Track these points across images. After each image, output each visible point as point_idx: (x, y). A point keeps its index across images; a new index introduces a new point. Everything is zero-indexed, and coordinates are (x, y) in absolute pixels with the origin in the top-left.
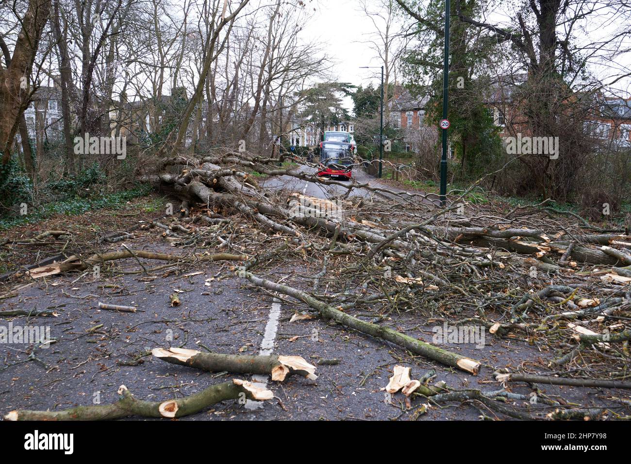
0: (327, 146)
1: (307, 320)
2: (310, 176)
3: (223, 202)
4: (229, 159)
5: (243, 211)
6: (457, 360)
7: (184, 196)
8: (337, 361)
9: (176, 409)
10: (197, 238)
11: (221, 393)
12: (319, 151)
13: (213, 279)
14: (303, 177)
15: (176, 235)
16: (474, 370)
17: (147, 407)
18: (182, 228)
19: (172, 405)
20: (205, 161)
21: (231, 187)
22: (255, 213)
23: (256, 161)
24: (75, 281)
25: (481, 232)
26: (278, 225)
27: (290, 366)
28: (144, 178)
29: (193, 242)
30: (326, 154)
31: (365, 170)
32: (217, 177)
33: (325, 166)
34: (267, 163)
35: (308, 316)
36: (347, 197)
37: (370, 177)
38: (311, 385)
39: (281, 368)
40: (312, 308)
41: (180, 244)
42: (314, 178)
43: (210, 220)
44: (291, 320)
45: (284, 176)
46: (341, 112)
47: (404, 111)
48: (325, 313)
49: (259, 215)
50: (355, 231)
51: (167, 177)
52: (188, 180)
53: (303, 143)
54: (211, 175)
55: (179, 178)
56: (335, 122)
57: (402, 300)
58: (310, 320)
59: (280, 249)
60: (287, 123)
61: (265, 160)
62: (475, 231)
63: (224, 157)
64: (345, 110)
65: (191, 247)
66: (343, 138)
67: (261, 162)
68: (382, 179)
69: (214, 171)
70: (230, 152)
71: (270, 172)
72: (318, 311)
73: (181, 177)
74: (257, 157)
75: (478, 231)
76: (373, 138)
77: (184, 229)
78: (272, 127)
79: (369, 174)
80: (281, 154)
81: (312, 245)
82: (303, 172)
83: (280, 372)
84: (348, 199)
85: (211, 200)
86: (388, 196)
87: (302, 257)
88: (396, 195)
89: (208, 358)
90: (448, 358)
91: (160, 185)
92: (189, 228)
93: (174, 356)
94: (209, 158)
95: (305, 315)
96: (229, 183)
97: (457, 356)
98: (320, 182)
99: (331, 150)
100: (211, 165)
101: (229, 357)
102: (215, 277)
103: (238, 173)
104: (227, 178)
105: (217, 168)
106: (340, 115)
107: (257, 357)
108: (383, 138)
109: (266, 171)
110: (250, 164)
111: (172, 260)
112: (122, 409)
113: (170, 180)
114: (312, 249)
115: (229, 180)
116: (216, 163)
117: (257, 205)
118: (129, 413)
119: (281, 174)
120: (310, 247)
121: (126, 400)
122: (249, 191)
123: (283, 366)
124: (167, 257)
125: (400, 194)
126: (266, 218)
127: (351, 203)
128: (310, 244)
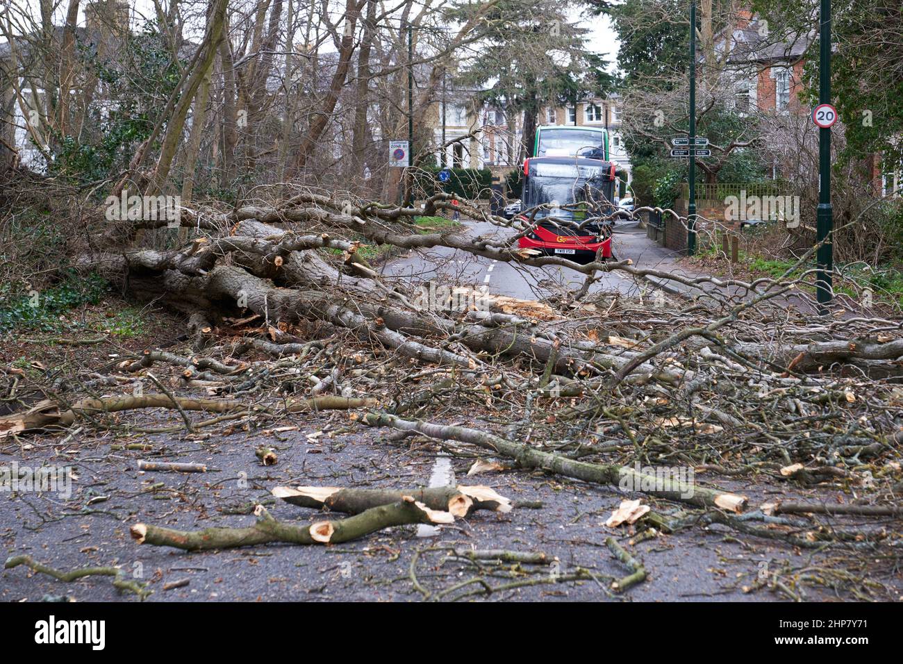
0: (542, 169)
1: (495, 473)
2: (496, 246)
3: (301, 307)
4: (300, 210)
5: (351, 324)
6: (715, 496)
7: (190, 302)
8: (542, 503)
9: (331, 532)
10: (261, 378)
11: (386, 515)
12: (521, 184)
13: (320, 433)
14: (479, 249)
15: (209, 375)
16: (737, 508)
17: (293, 529)
18: (217, 363)
19: (325, 528)
20: (243, 217)
21: (311, 276)
22: (379, 328)
23: (369, 214)
24: (65, 440)
25: (844, 349)
26: (430, 349)
27: (474, 496)
28: (83, 260)
29: (253, 385)
30: (541, 190)
31: (654, 234)
32: (285, 253)
33: (532, 221)
34: (394, 218)
35: (497, 465)
36: (582, 295)
37: (664, 255)
38: (503, 521)
39: (461, 500)
40: (503, 454)
41: (227, 391)
42: (506, 250)
43: (275, 347)
44: (470, 473)
45: (437, 247)
46: (583, 63)
47: (765, 64)
48: (525, 459)
49: (388, 331)
50: (591, 355)
51: (151, 256)
52: (209, 261)
53: (475, 161)
54: (266, 248)
55: (185, 257)
56: (569, 95)
57: (656, 444)
58: (500, 472)
59: (441, 386)
60: (428, 102)
61: (390, 211)
62: (834, 348)
63: (291, 205)
64: (595, 60)
65: (251, 395)
66: (591, 145)
67: (381, 216)
68: (695, 258)
69: (274, 240)
70: (305, 195)
71: (403, 239)
72: (514, 457)
73: (190, 255)
74: (371, 206)
75: (840, 348)
76: (670, 144)
77: (223, 366)
78: (384, 115)
79: (665, 246)
80: (430, 198)
81: (503, 380)
82: (479, 239)
83: (459, 505)
84: (585, 298)
85: (271, 304)
86: (675, 289)
87: (484, 402)
88: (689, 284)
89: (356, 495)
90: (703, 495)
91: (128, 278)
92: (230, 364)
93: (305, 495)
94: (250, 209)
95: (493, 464)
96: (308, 266)
97: (715, 492)
98: (520, 260)
99: (557, 179)
100: (257, 225)
101: (387, 492)
102: (325, 432)
103: (335, 242)
104: (303, 253)
105: (277, 232)
106: (582, 76)
107: (426, 489)
108: (697, 143)
109: (392, 238)
110: (355, 222)
111: (227, 410)
112: (263, 531)
113: (160, 263)
114: (504, 387)
115: (307, 260)
116: (272, 220)
117: (380, 313)
118: (271, 537)
119: (430, 244)
120: (500, 382)
121: (266, 522)
122: (356, 284)
123: (464, 496)
124: (217, 406)
125: (699, 282)
126: (402, 338)
127: (592, 308)
128: (500, 377)
